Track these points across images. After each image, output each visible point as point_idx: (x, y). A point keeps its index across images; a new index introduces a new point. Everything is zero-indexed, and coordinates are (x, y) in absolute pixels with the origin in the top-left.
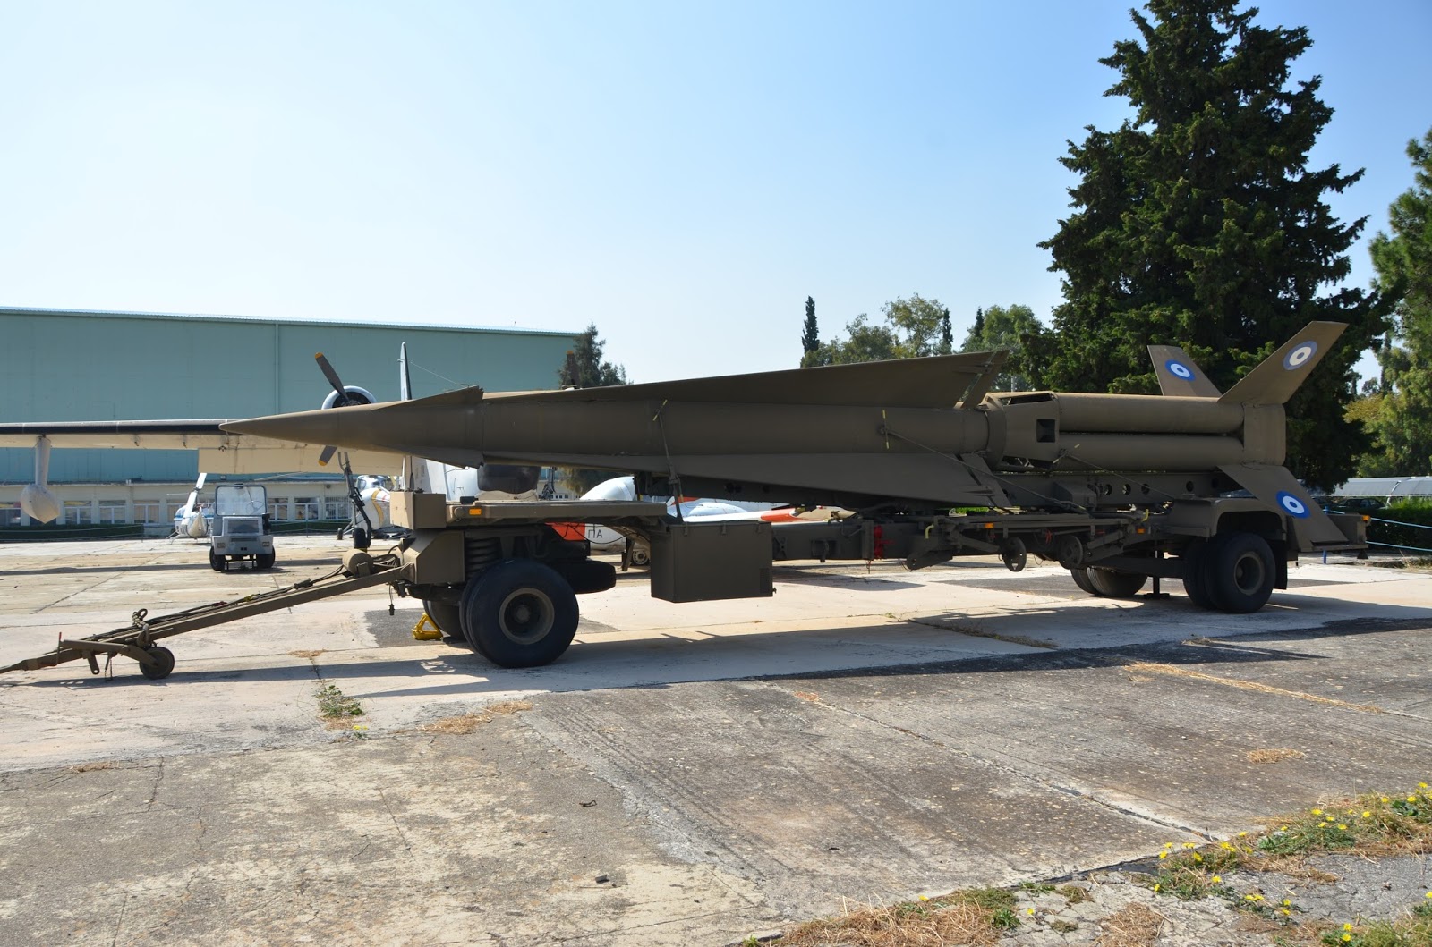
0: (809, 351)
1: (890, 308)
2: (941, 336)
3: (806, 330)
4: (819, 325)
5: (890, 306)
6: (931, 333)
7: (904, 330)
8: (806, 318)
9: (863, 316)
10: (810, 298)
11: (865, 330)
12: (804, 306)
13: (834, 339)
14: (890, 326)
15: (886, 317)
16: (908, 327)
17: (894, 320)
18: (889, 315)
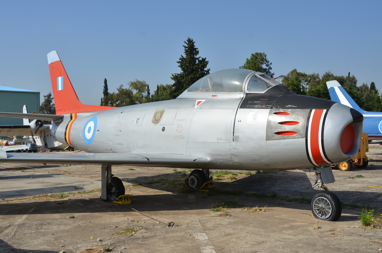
0: (105, 96)
1: (130, 84)
2: (146, 92)
3: (104, 89)
4: (108, 88)
5: (130, 83)
6: (143, 91)
7: (135, 90)
8: (104, 85)
9: (122, 85)
10: (105, 79)
11: (123, 90)
12: (104, 81)
13: (113, 92)
14: (131, 89)
15: (129, 86)
16: (136, 89)
17: (132, 87)
18: (130, 86)
